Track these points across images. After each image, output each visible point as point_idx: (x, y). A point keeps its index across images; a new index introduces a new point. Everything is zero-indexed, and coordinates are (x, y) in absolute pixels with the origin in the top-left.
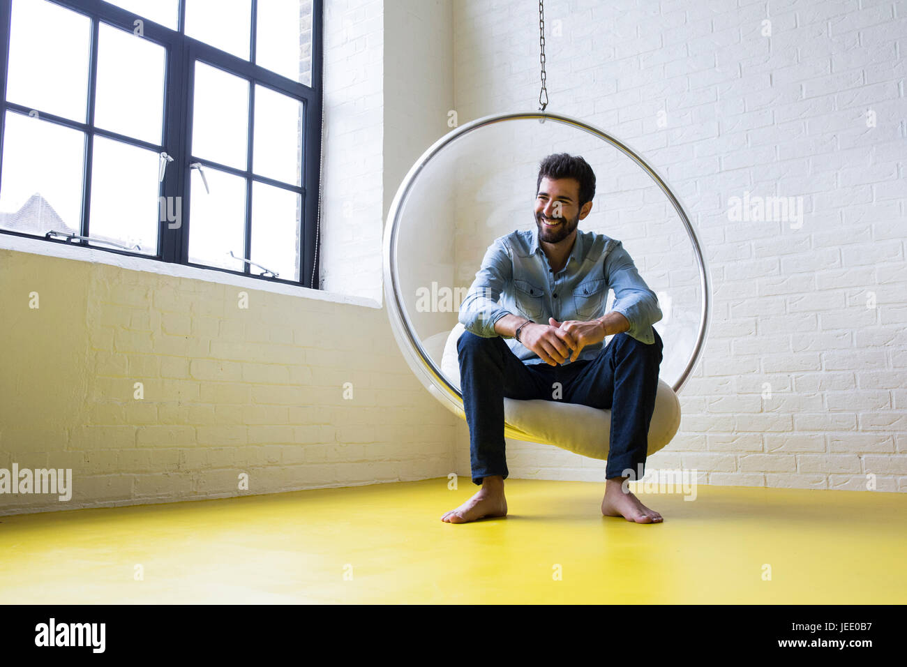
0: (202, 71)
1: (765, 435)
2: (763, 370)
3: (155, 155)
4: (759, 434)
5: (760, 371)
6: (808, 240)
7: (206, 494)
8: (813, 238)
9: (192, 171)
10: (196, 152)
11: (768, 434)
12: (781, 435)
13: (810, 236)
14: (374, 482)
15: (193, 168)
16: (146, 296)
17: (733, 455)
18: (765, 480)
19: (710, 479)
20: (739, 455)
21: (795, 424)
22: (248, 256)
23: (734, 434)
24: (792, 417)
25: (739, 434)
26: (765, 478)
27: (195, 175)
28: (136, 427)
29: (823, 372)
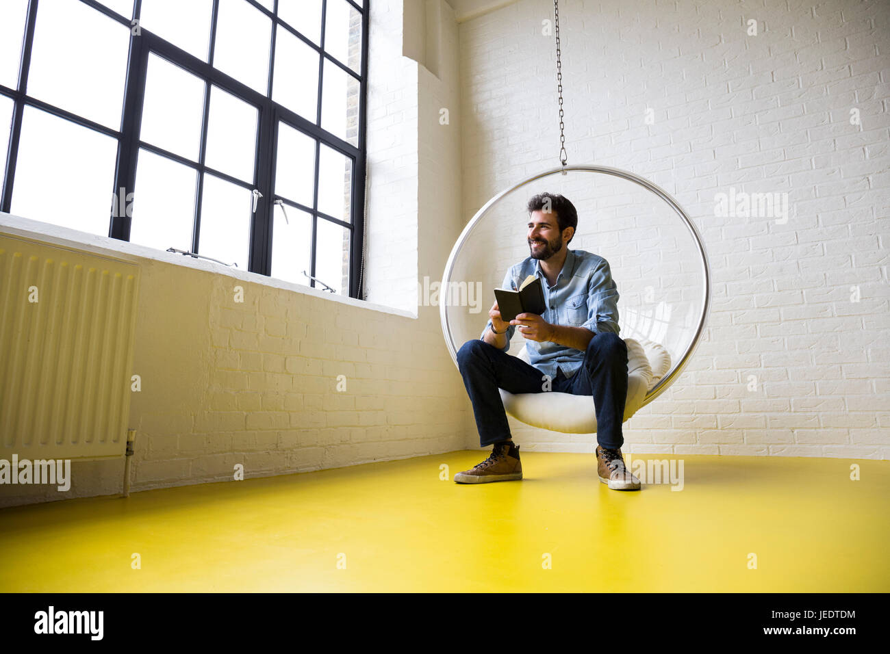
0: (284, 129)
1: (719, 416)
2: (715, 367)
3: (248, 192)
4: (713, 415)
5: (713, 366)
6: (747, 270)
7: (297, 468)
8: (751, 270)
9: (275, 206)
10: (278, 191)
11: (721, 415)
12: (732, 415)
13: (749, 268)
14: (413, 456)
15: (276, 204)
16: (254, 303)
17: (693, 431)
18: (719, 450)
19: (675, 449)
20: (698, 431)
21: (742, 407)
22: (313, 274)
23: (693, 415)
24: (739, 402)
25: (697, 415)
26: (719, 447)
27: (277, 209)
28: (245, 413)
29: (762, 368)
